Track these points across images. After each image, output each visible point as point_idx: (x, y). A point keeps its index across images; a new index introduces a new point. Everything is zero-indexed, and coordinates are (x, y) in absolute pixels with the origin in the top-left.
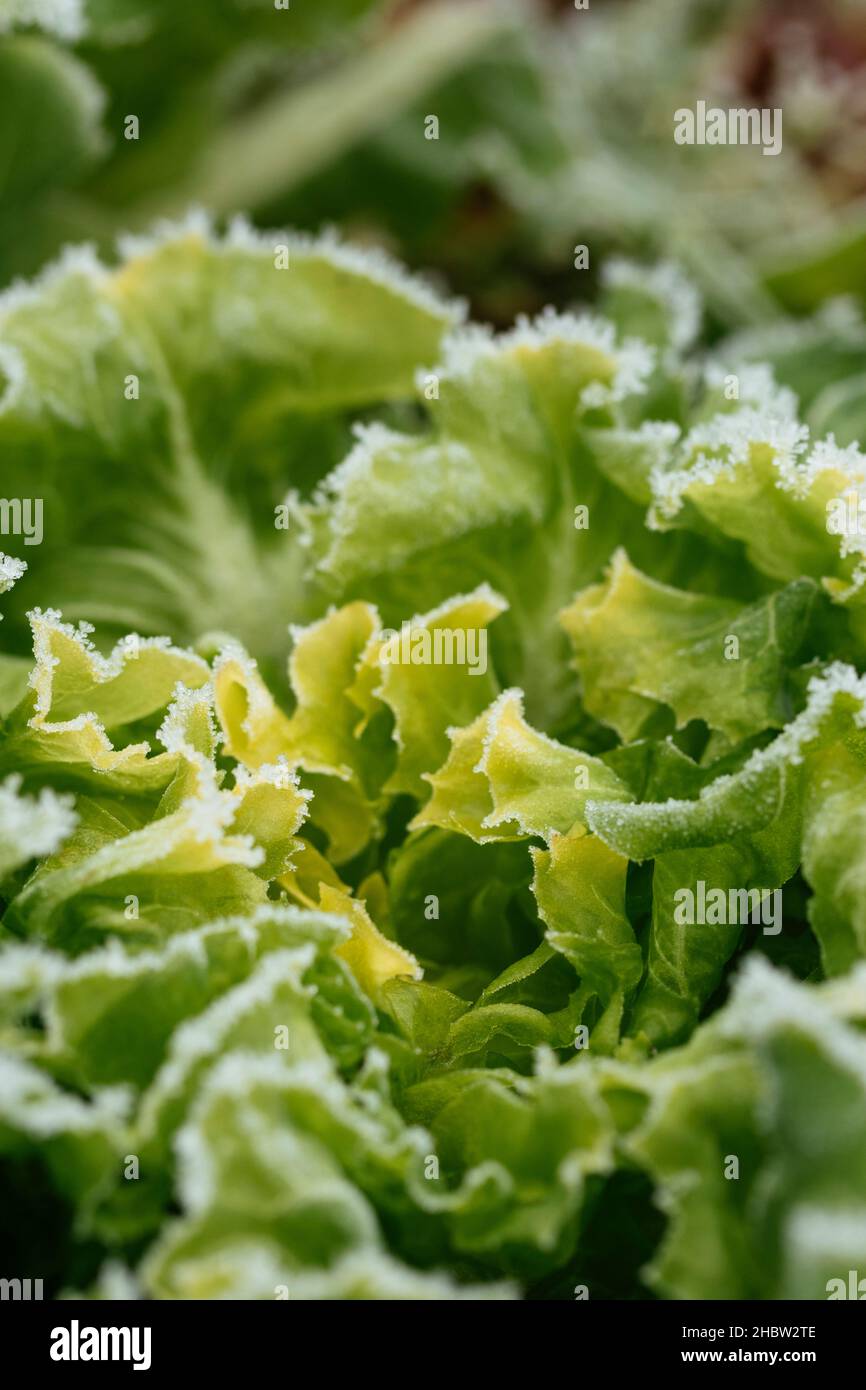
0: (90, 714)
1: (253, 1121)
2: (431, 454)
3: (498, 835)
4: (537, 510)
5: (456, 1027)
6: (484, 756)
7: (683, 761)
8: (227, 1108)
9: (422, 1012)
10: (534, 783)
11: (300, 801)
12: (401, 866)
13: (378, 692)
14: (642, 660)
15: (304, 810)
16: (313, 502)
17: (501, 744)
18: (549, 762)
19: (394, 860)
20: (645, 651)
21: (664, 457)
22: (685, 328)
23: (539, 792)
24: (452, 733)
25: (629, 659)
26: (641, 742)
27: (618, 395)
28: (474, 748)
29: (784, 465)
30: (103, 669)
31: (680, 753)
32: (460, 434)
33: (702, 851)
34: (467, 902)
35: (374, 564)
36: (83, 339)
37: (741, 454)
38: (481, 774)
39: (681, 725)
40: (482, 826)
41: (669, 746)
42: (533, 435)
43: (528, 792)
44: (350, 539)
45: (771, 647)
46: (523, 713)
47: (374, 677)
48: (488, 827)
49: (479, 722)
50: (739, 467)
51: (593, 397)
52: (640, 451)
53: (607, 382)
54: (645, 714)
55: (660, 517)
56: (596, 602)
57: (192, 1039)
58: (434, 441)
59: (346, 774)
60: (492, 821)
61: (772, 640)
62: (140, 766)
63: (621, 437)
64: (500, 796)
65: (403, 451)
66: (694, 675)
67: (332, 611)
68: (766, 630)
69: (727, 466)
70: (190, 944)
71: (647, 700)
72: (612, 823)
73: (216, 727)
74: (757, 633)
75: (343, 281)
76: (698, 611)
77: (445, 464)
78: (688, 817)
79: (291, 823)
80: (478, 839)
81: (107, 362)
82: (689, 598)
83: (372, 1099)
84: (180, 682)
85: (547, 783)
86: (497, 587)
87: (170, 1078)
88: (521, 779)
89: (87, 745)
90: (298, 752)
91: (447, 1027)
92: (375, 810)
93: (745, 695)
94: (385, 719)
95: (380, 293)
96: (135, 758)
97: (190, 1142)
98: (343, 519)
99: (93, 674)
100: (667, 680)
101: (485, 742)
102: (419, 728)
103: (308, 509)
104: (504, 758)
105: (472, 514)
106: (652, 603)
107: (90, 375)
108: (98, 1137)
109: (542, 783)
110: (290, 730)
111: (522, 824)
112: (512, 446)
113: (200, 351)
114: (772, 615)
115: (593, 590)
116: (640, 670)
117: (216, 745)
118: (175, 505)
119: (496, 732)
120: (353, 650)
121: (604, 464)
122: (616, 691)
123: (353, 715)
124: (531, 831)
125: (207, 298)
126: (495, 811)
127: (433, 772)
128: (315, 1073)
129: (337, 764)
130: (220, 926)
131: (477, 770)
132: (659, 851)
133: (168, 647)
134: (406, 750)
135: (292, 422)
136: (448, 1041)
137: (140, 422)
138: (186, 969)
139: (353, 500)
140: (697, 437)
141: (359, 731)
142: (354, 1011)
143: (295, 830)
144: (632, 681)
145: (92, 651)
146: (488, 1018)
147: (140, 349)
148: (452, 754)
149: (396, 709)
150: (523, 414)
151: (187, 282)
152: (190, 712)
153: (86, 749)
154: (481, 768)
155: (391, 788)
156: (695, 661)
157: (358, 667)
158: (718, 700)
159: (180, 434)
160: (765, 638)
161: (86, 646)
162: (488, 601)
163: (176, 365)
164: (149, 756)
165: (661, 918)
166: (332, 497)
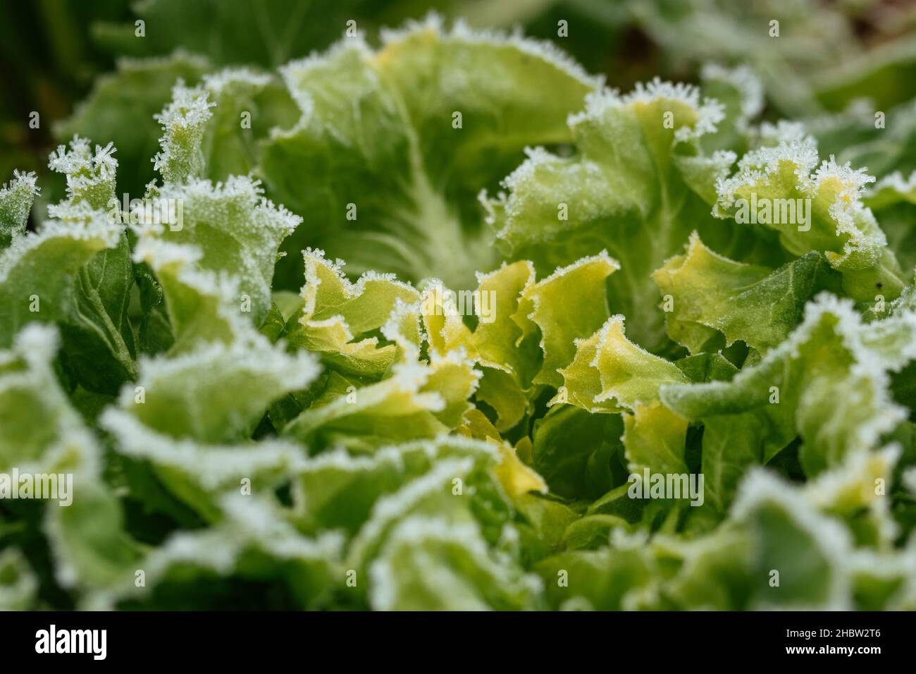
0: (339, 316)
1: (423, 561)
2: (575, 168)
3: (604, 407)
4: (643, 208)
5: (571, 528)
6: (597, 356)
7: (728, 366)
8: (406, 552)
9: (548, 518)
10: (629, 375)
11: (473, 377)
12: (541, 431)
13: (531, 316)
14: (706, 304)
15: (476, 383)
16: (497, 199)
17: (608, 349)
18: (639, 362)
19: (537, 427)
20: (708, 298)
21: (726, 172)
22: (752, 106)
23: (631, 381)
24: (577, 342)
25: (698, 303)
26: (702, 354)
27: (699, 134)
28: (591, 352)
29: (802, 175)
30: (350, 290)
31: (727, 361)
32: (594, 157)
33: (733, 417)
34: (586, 458)
35: (534, 236)
36: (355, 91)
37: (774, 168)
38: (595, 367)
39: (729, 345)
40: (594, 401)
41: (720, 357)
42: (644, 160)
43: (624, 381)
44: (518, 218)
45: (790, 295)
46: (624, 332)
47: (529, 307)
48: (597, 403)
49: (595, 335)
50: (772, 176)
51: (683, 135)
52: (712, 169)
53: (692, 126)
54: (706, 337)
55: (721, 208)
56: (678, 265)
57: (387, 508)
58: (578, 161)
59: (508, 370)
60: (600, 398)
61: (791, 290)
62: (371, 354)
63: (700, 161)
64: (606, 383)
65: (556, 166)
66: (738, 312)
67: (504, 265)
68: (787, 284)
69: (765, 175)
70: (392, 454)
71: (708, 328)
72: (675, 396)
73: (421, 330)
74: (781, 286)
75: (526, 60)
76: (744, 274)
77: (583, 175)
78: (725, 393)
79: (466, 391)
80: (591, 410)
81: (367, 105)
82: (739, 265)
83: (505, 558)
84: (399, 298)
85: (638, 376)
86: (612, 254)
87: (371, 531)
88: (621, 373)
89: (337, 337)
90: (478, 354)
91: (564, 529)
92: (527, 394)
93: (771, 326)
94: (536, 335)
95: (549, 68)
96: (368, 348)
97: (381, 570)
98: (513, 205)
99: (344, 293)
100: (721, 315)
101: (597, 347)
102: (558, 342)
103: (493, 202)
104: (610, 358)
105: (600, 207)
106: (714, 267)
107: (357, 115)
108: (320, 564)
109: (635, 376)
110: (473, 339)
111: (619, 400)
112: (628, 166)
113: (430, 103)
114: (791, 274)
115: (676, 258)
116: (704, 310)
117: (421, 342)
118: (412, 205)
119: (605, 341)
120: (517, 288)
121: (687, 180)
122: (689, 323)
123: (516, 332)
124: (624, 405)
125: (436, 69)
126: (603, 392)
127: (564, 368)
128: (466, 533)
129: (503, 364)
130: (412, 446)
131: (592, 365)
132: (706, 415)
133: (395, 280)
134: (548, 356)
135: (490, 153)
136: (564, 538)
137: (389, 147)
138: (389, 469)
139: (520, 194)
140: (747, 160)
141: (518, 344)
142: (499, 506)
143: (469, 395)
144: (699, 317)
145: (344, 278)
146: (591, 524)
147: (391, 101)
148: (577, 356)
149: (542, 328)
150: (637, 146)
151: (424, 59)
152: (405, 318)
153: (337, 340)
154: (595, 363)
155: (538, 381)
156: (740, 303)
157: (519, 300)
158: (754, 329)
159: (416, 158)
160: (786, 289)
161: (340, 274)
162: (606, 263)
163: (414, 112)
164: (378, 346)
165: (707, 462)
166: (508, 192)
